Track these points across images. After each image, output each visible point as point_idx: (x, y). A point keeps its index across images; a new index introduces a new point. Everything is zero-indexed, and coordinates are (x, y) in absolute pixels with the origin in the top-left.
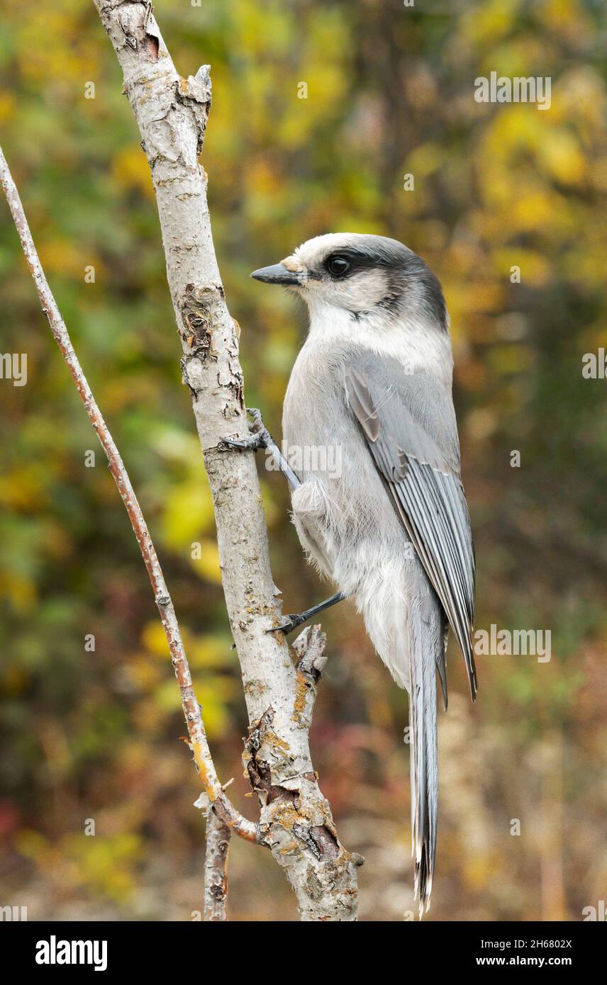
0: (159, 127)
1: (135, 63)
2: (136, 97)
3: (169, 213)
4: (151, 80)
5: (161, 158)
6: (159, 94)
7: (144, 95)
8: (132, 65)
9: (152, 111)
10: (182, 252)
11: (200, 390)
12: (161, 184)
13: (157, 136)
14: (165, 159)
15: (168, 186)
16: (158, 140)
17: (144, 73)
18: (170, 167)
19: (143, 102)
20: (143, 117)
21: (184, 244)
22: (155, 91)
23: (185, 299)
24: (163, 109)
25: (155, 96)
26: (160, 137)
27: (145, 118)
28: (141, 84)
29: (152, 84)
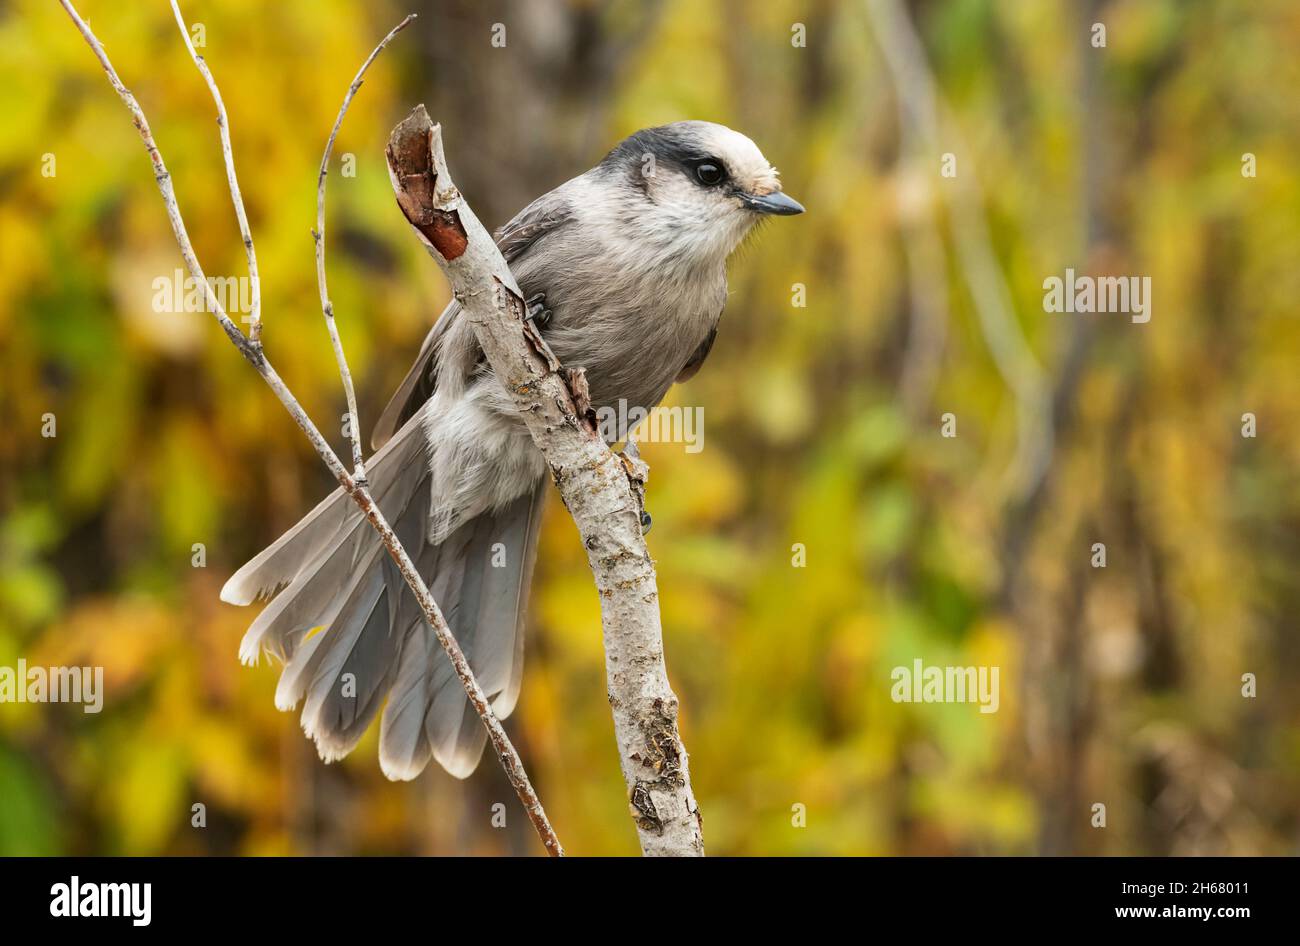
0: (620, 519)
1: (578, 444)
2: (584, 485)
3: (635, 619)
4: (601, 464)
5: (625, 555)
6: (614, 479)
7: (596, 482)
8: (574, 448)
9: (609, 500)
10: (647, 662)
11: (668, 821)
12: (624, 586)
13: (618, 530)
14: (631, 555)
15: (634, 588)
16: (621, 535)
17: (591, 456)
18: (636, 565)
19: (596, 491)
20: (598, 508)
21: (651, 653)
22: (609, 476)
23: (653, 717)
24: (621, 497)
25: (610, 482)
26: (623, 530)
27: (600, 510)
28: (591, 469)
29: (603, 468)
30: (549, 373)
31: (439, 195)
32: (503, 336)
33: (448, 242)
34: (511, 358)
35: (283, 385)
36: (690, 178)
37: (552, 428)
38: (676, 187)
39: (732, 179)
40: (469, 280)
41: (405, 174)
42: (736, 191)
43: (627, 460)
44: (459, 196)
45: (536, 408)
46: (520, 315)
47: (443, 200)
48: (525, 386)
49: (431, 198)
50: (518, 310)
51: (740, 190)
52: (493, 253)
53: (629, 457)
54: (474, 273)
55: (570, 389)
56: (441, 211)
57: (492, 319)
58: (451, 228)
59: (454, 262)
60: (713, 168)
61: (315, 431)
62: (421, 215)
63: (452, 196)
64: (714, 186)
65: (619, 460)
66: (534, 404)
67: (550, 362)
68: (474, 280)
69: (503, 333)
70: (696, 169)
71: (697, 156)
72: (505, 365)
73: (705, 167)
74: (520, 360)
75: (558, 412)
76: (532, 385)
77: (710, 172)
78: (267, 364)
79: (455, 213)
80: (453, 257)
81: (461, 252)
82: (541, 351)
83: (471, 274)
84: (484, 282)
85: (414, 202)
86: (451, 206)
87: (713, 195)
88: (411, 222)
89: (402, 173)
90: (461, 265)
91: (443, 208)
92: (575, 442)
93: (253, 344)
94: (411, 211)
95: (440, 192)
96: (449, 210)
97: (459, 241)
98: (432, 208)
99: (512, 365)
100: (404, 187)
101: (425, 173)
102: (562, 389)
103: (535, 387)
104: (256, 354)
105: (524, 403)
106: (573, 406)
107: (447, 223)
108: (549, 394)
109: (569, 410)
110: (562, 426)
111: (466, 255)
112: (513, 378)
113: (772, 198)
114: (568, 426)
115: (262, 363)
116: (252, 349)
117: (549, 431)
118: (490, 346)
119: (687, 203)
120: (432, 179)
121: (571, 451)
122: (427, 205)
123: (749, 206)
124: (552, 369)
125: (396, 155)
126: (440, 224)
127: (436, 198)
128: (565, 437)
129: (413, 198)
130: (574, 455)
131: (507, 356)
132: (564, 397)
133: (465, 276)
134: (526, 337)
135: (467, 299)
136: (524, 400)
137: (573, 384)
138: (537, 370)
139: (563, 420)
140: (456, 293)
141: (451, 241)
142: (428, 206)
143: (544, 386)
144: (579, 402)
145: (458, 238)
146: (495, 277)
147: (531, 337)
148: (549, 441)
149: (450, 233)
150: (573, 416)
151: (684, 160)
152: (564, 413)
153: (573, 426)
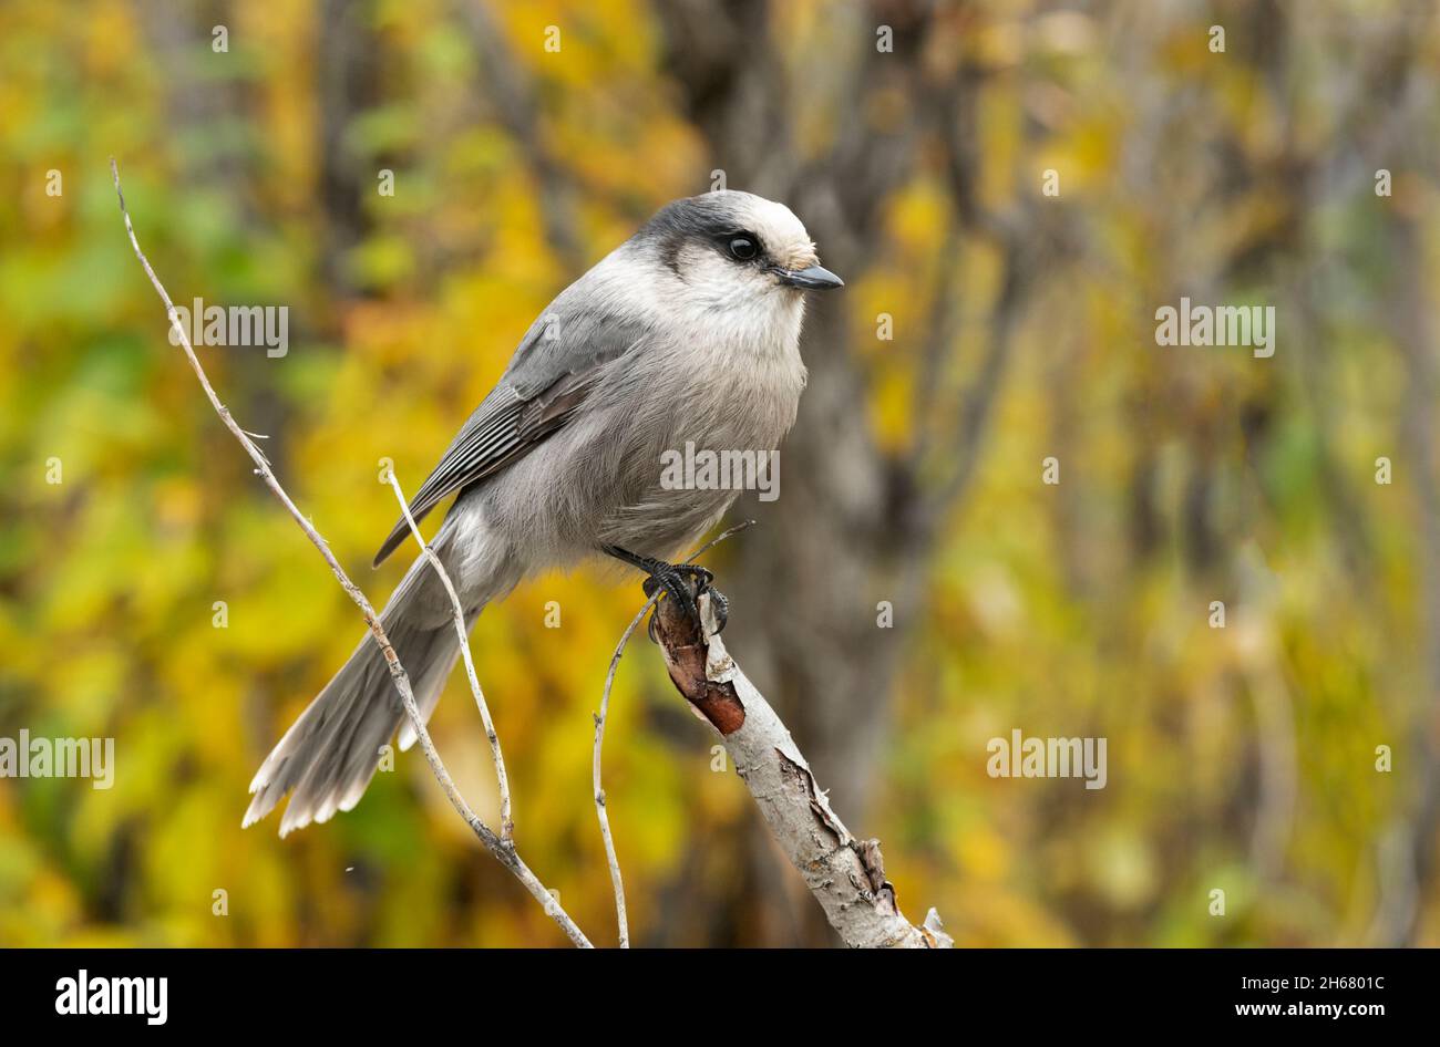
30: (841, 847)
31: (713, 666)
32: (789, 811)
33: (724, 714)
34: (798, 834)
35: (540, 884)
36: (722, 254)
37: (847, 905)
38: (708, 264)
39: (766, 253)
40: (749, 754)
41: (675, 646)
42: (770, 266)
43: (929, 935)
44: (734, 666)
45: (828, 885)
46: (806, 788)
47: (717, 672)
48: (815, 862)
49: (704, 670)
50: (803, 782)
51: (775, 265)
52: (774, 724)
53: (930, 931)
54: (754, 746)
55: (863, 863)
56: (715, 682)
57: (776, 793)
58: (728, 700)
59: (732, 736)
60: (746, 243)
61: (577, 930)
62: (694, 688)
63: (727, 666)
64: (748, 261)
65: (920, 934)
66: (826, 881)
67: (840, 836)
68: (757, 753)
69: (788, 808)
70: (729, 244)
71: (729, 230)
72: (793, 841)
73: (737, 243)
74: (808, 836)
75: (852, 888)
76: (822, 860)
77: (743, 247)
78: (522, 865)
79: (730, 684)
80: (731, 731)
81: (740, 725)
82: (829, 825)
83: (751, 748)
84: (764, 755)
85: (687, 675)
86: (726, 677)
87: (749, 270)
88: (685, 696)
89: (672, 646)
90: (740, 739)
91: (717, 680)
92: (871, 918)
93: (505, 843)
94: (685, 685)
95: (713, 663)
96: (724, 681)
97: (737, 714)
98: (706, 680)
99: (800, 840)
100: (675, 660)
101: (696, 645)
102: (855, 863)
103: (826, 863)
104: (509, 854)
105: (816, 881)
106: (867, 881)
107: (722, 695)
108: (841, 869)
109: (864, 885)
110: (857, 902)
111: (745, 728)
112: (803, 854)
113: (808, 273)
114: (863, 902)
115: (516, 863)
116: (505, 849)
117: (843, 908)
118: (776, 822)
119: (722, 280)
120: (705, 649)
121: (867, 928)
122: (700, 678)
123: (786, 283)
124: (842, 842)
125: (664, 626)
126: (715, 696)
127: (709, 670)
128: (860, 914)
129: (685, 671)
130: (872, 932)
131: (795, 832)
132: (857, 872)
133: (744, 749)
134: (814, 811)
135: (749, 774)
136: (815, 876)
137: (867, 857)
138: (827, 845)
139: (857, 896)
140: (737, 769)
141: (727, 712)
142: (702, 679)
143: (835, 861)
144: (874, 875)
145: (735, 710)
146: (777, 749)
147: (818, 810)
148: (844, 918)
149: (725, 706)
150: (867, 891)
151: (715, 235)
152: (858, 888)
153: (868, 902)
